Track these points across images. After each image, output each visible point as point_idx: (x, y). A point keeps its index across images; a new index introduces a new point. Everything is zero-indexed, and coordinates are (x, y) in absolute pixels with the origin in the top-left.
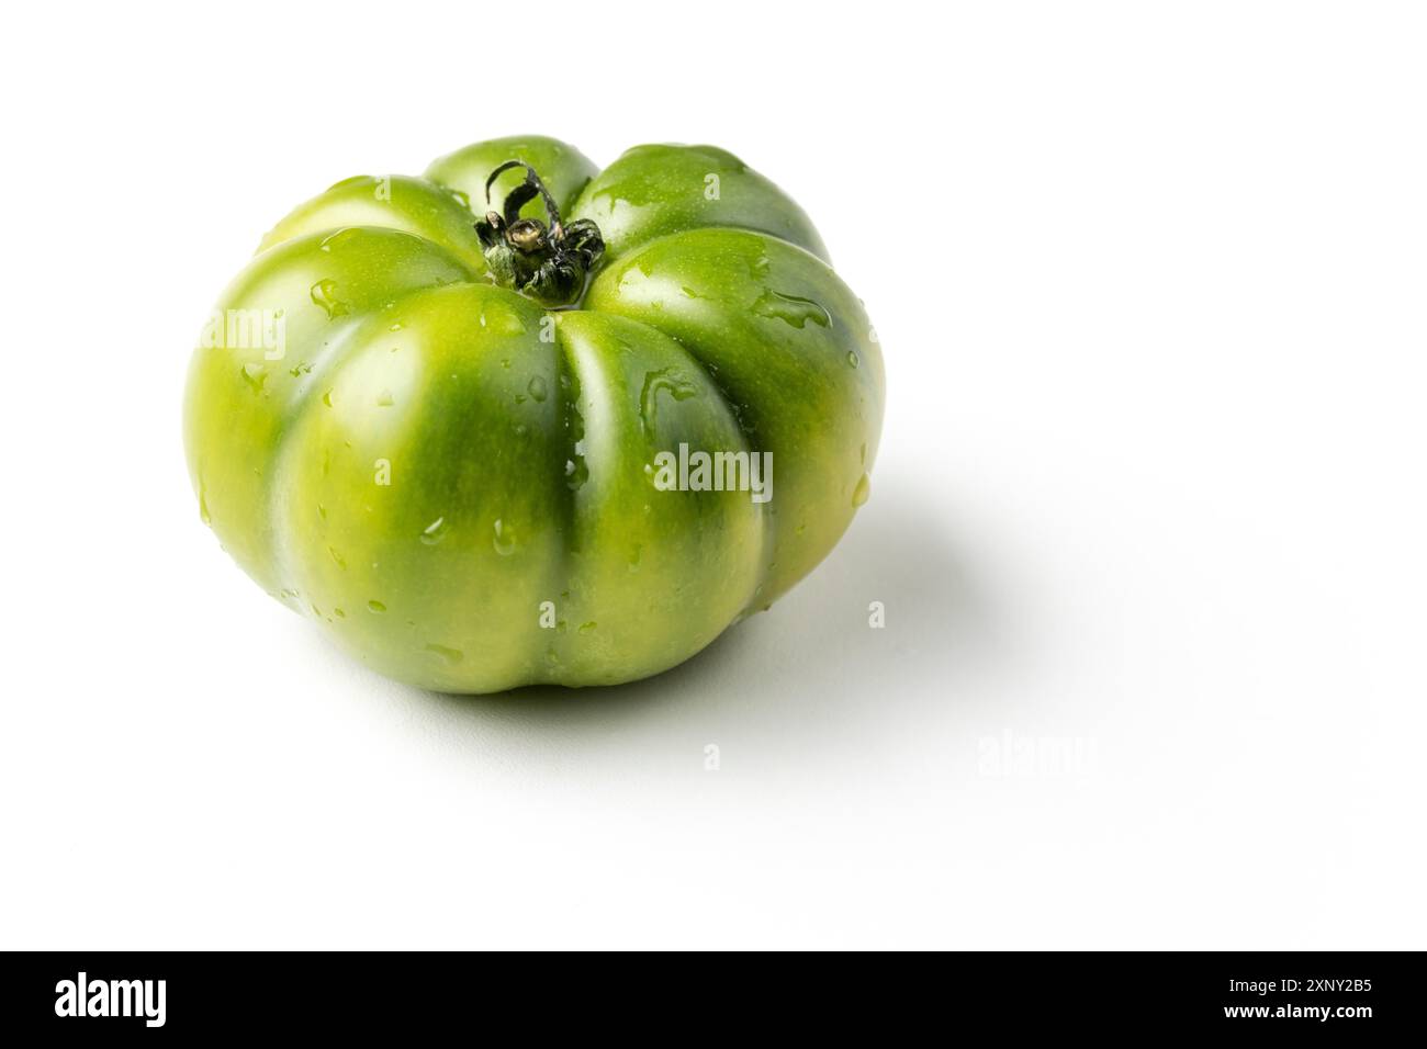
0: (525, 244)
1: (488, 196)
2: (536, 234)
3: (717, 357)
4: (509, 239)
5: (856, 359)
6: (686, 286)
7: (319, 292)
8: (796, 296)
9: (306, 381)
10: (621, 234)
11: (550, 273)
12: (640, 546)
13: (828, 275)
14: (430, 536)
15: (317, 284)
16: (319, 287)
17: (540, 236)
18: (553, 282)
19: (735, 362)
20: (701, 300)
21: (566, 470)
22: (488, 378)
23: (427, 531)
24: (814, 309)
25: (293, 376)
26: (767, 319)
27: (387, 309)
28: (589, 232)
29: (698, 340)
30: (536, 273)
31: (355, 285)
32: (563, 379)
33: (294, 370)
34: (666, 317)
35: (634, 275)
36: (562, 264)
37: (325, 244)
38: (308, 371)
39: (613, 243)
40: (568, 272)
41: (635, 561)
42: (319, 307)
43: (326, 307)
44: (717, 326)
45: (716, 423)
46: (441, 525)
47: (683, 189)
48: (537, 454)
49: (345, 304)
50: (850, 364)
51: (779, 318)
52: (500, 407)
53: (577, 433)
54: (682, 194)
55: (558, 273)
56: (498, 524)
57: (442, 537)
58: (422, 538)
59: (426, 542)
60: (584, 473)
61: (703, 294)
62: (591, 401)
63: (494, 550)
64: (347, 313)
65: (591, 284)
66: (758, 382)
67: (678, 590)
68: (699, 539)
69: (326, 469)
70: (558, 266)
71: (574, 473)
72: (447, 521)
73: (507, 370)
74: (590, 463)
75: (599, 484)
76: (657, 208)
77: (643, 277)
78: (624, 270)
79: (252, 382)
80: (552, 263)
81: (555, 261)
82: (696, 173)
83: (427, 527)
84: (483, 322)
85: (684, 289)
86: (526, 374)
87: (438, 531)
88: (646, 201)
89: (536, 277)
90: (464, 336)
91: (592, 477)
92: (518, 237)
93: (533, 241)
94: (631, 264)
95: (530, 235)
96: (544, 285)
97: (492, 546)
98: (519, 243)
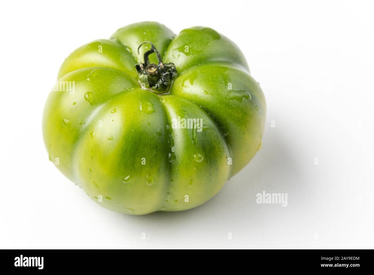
0: (152, 73)
1: (139, 52)
2: (155, 70)
3: (215, 113)
4: (147, 72)
5: (259, 108)
6: (205, 90)
7: (87, 96)
8: (240, 90)
9: (84, 126)
10: (182, 65)
11: (161, 85)
12: (192, 180)
13: (249, 79)
14: (126, 180)
15: (87, 93)
16: (87, 94)
17: (156, 71)
18: (161, 88)
19: (221, 115)
20: (210, 95)
21: (168, 157)
22: (143, 130)
23: (125, 179)
24: (245, 94)
25: (80, 124)
26: (231, 100)
27: (109, 102)
28: (172, 67)
29: (209, 107)
30: (156, 85)
31: (99, 93)
32: (167, 126)
33: (80, 122)
34: (198, 100)
35: (187, 83)
36: (164, 81)
37: (88, 78)
38: (84, 123)
39: (179, 68)
40: (166, 84)
41: (191, 184)
42: (87, 101)
43: (89, 101)
44: (215, 103)
45: (216, 138)
46: (129, 177)
47: (201, 49)
48: (160, 154)
49: (95, 100)
50: (257, 110)
51: (234, 100)
52: (148, 139)
53: (172, 144)
54: (201, 51)
55: (163, 84)
56: (147, 176)
57: (129, 181)
58: (123, 181)
59: (124, 182)
60: (174, 157)
61: (210, 93)
62: (176, 134)
63: (146, 184)
64: (96, 104)
65: (173, 84)
66: (228, 121)
67: (204, 190)
68: (211, 175)
69: (92, 158)
70: (163, 82)
71: (171, 157)
72: (131, 176)
73: (149, 126)
74: (176, 154)
75: (179, 161)
76: (193, 56)
77: (190, 85)
78: (184, 81)
79: (66, 125)
80: (161, 81)
81: (162, 80)
82: (205, 43)
83: (126, 177)
84: (141, 109)
85: (204, 91)
86: (155, 127)
87: (128, 179)
88: (190, 54)
89: (156, 86)
90: (135, 115)
91: (177, 159)
92: (149, 71)
93: (155, 72)
94: (186, 79)
95: (153, 70)
96: (159, 89)
97: (146, 183)
98: (150, 73)
